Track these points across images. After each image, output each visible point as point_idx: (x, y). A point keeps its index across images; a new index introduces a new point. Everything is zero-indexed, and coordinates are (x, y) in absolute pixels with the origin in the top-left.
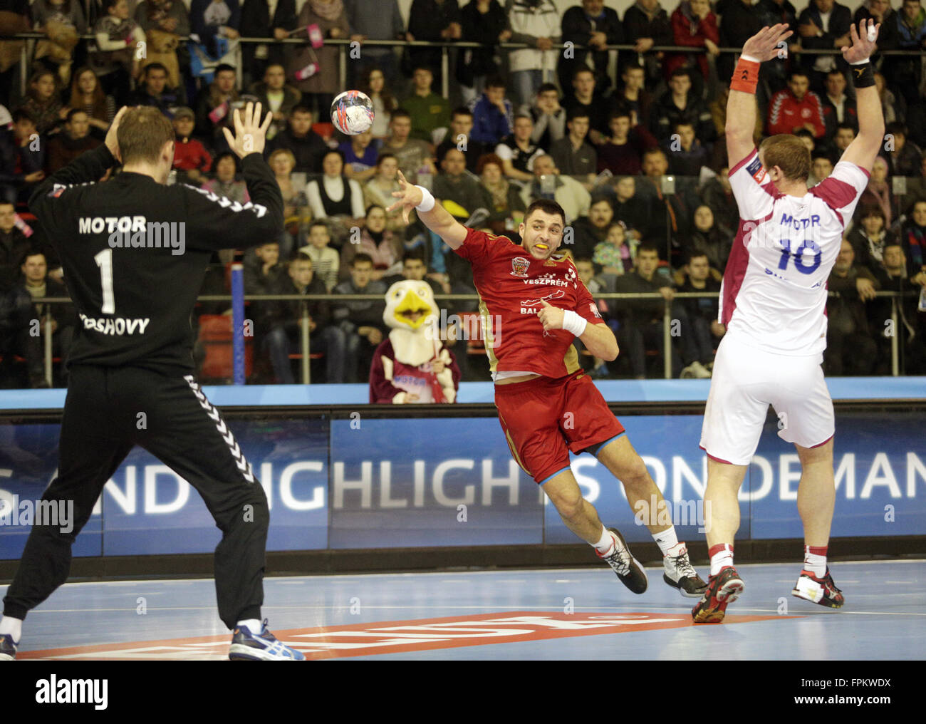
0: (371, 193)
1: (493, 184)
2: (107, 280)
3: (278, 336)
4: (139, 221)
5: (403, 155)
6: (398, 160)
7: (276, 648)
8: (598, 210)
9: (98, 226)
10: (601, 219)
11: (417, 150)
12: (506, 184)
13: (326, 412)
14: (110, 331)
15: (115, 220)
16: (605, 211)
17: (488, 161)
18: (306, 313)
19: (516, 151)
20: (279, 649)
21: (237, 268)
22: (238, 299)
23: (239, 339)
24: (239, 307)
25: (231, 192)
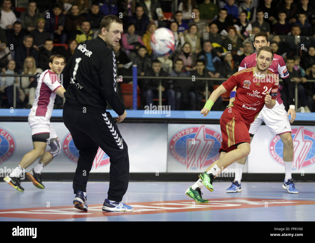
0: (187, 39)
1: (232, 37)
3: (149, 92)
5: (198, 25)
6: (197, 27)
7: (119, 206)
8: (272, 46)
11: (204, 23)
12: (237, 37)
13: (166, 121)
16: (275, 47)
17: (231, 28)
18: (161, 84)
21: (135, 66)
22: (135, 78)
23: (135, 93)
24: (135, 81)
25: (133, 38)
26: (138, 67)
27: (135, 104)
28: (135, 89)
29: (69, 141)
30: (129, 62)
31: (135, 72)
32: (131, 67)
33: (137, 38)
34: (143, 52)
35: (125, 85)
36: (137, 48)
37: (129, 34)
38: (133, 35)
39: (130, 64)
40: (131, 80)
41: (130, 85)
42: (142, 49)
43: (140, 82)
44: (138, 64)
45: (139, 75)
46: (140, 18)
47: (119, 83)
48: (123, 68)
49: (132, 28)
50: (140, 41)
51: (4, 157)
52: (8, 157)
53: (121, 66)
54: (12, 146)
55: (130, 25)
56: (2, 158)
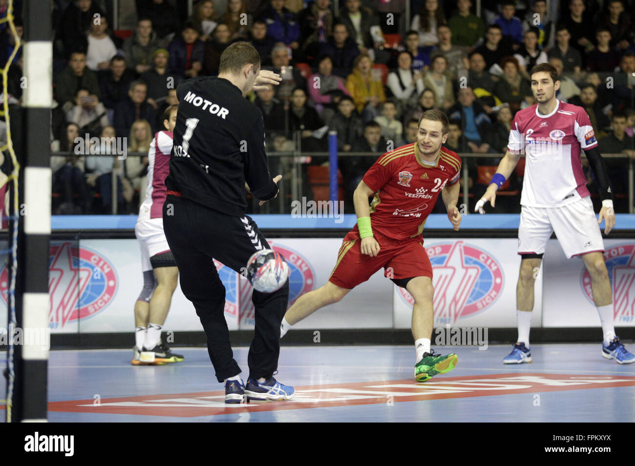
0: (429, 82)
1: (510, 77)
4: (224, 111)
5: (449, 56)
6: (446, 59)
7: (274, 390)
8: (586, 94)
9: (198, 102)
10: (587, 99)
11: (459, 52)
12: (519, 77)
15: (210, 103)
16: (591, 94)
17: (509, 61)
19: (528, 58)
20: (276, 391)
21: (333, 133)
22: (333, 155)
23: (334, 182)
24: (334, 160)
25: (329, 81)
26: (338, 136)
28: (334, 176)
30: (322, 126)
31: (333, 145)
32: (326, 135)
33: (337, 83)
34: (347, 108)
35: (315, 168)
36: (337, 99)
38: (329, 77)
39: (323, 130)
40: (326, 159)
41: (325, 168)
42: (346, 102)
43: (343, 163)
44: (338, 131)
45: (340, 150)
46: (340, 46)
47: (304, 165)
48: (312, 138)
49: (326, 65)
50: (342, 87)
51: (96, 303)
52: (104, 303)
53: (308, 133)
54: (111, 283)
55: (323, 58)
56: (93, 305)
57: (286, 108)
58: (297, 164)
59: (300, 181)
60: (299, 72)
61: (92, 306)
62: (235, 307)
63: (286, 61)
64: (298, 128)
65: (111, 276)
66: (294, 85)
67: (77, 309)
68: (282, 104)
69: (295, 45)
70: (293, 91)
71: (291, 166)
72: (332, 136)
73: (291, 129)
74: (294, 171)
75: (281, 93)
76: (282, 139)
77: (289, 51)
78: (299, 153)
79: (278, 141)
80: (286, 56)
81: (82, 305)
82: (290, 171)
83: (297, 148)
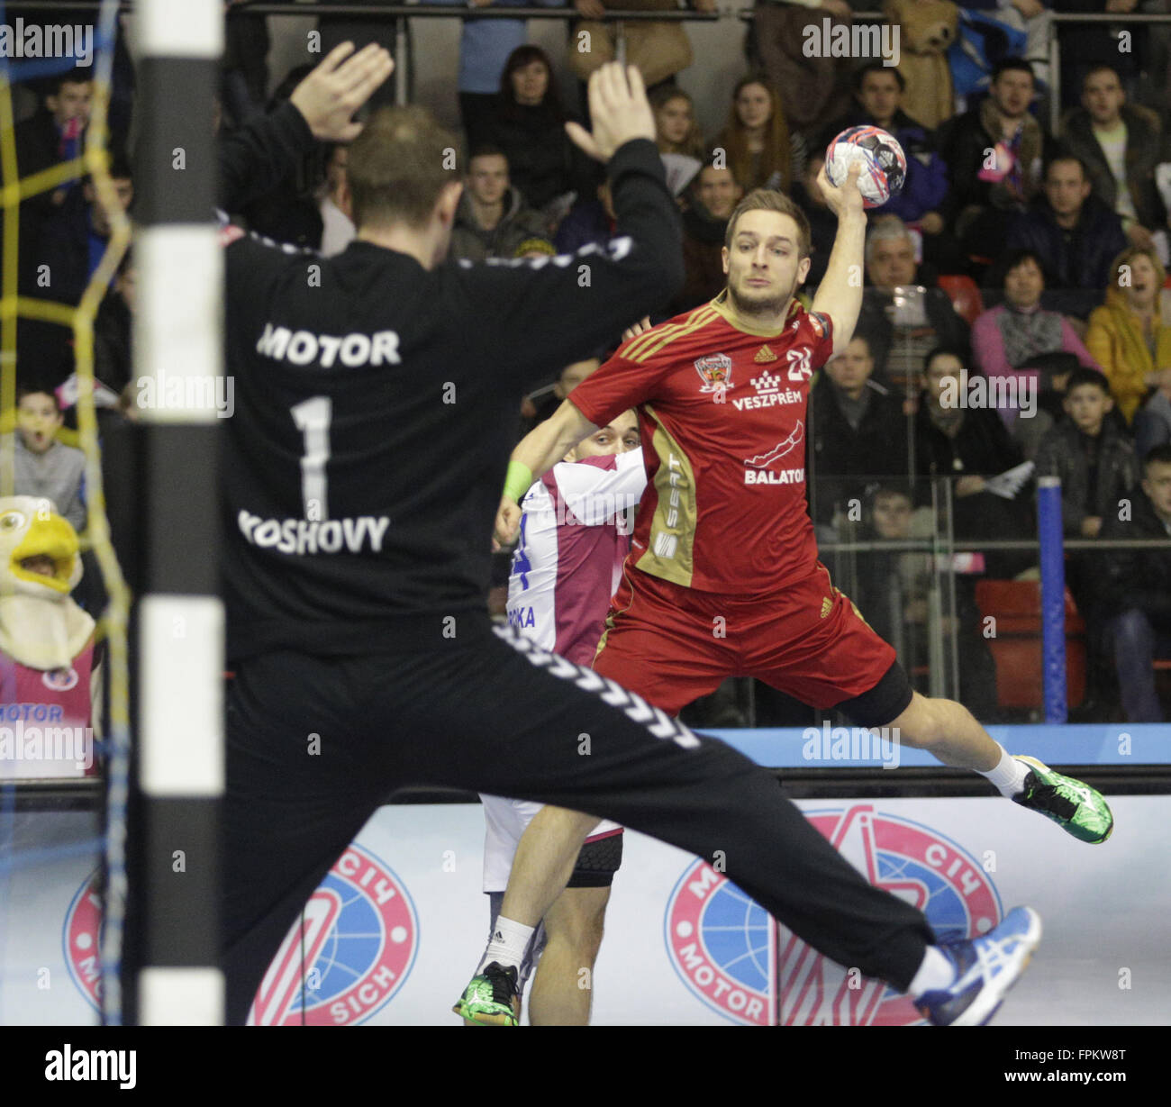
2: (316, 456)
3: (1132, 626)
4: (386, 341)
14: (307, 545)
15: (338, 340)
21: (1050, 482)
22: (1052, 546)
23: (1055, 629)
24: (1053, 563)
25: (1035, 329)
26: (1064, 490)
27: (1057, 690)
28: (1055, 610)
29: (701, 902)
30: (1016, 461)
31: (1051, 519)
32: (1029, 486)
33: (1059, 332)
34: (1089, 406)
35: (999, 586)
36: (1059, 382)
37: (1014, 309)
38: (1033, 315)
39: (1021, 473)
40: (1030, 560)
41: (1029, 586)
42: (1086, 390)
43: (1078, 571)
44: (1065, 476)
45: (1072, 531)
46: (1068, 223)
47: (964, 579)
48: (986, 496)
49: (1026, 279)
50: (1074, 346)
51: (355, 993)
52: (375, 995)
53: (974, 484)
54: (399, 935)
55: (1016, 259)
56: (344, 999)
57: (909, 408)
58: (944, 576)
59: (954, 624)
60: (948, 302)
61: (341, 1005)
62: (765, 1002)
63: (908, 270)
64: (946, 469)
65: (398, 912)
66: (931, 341)
67: (299, 1010)
68: (898, 398)
69: (933, 221)
70: (928, 360)
71: (925, 582)
72: (1045, 491)
73: (922, 469)
74: (936, 596)
75: (894, 365)
76: (896, 501)
77: (916, 239)
78: (949, 543)
79: (884, 508)
80: (905, 255)
81: (313, 1002)
82: (923, 597)
83: (941, 526)
